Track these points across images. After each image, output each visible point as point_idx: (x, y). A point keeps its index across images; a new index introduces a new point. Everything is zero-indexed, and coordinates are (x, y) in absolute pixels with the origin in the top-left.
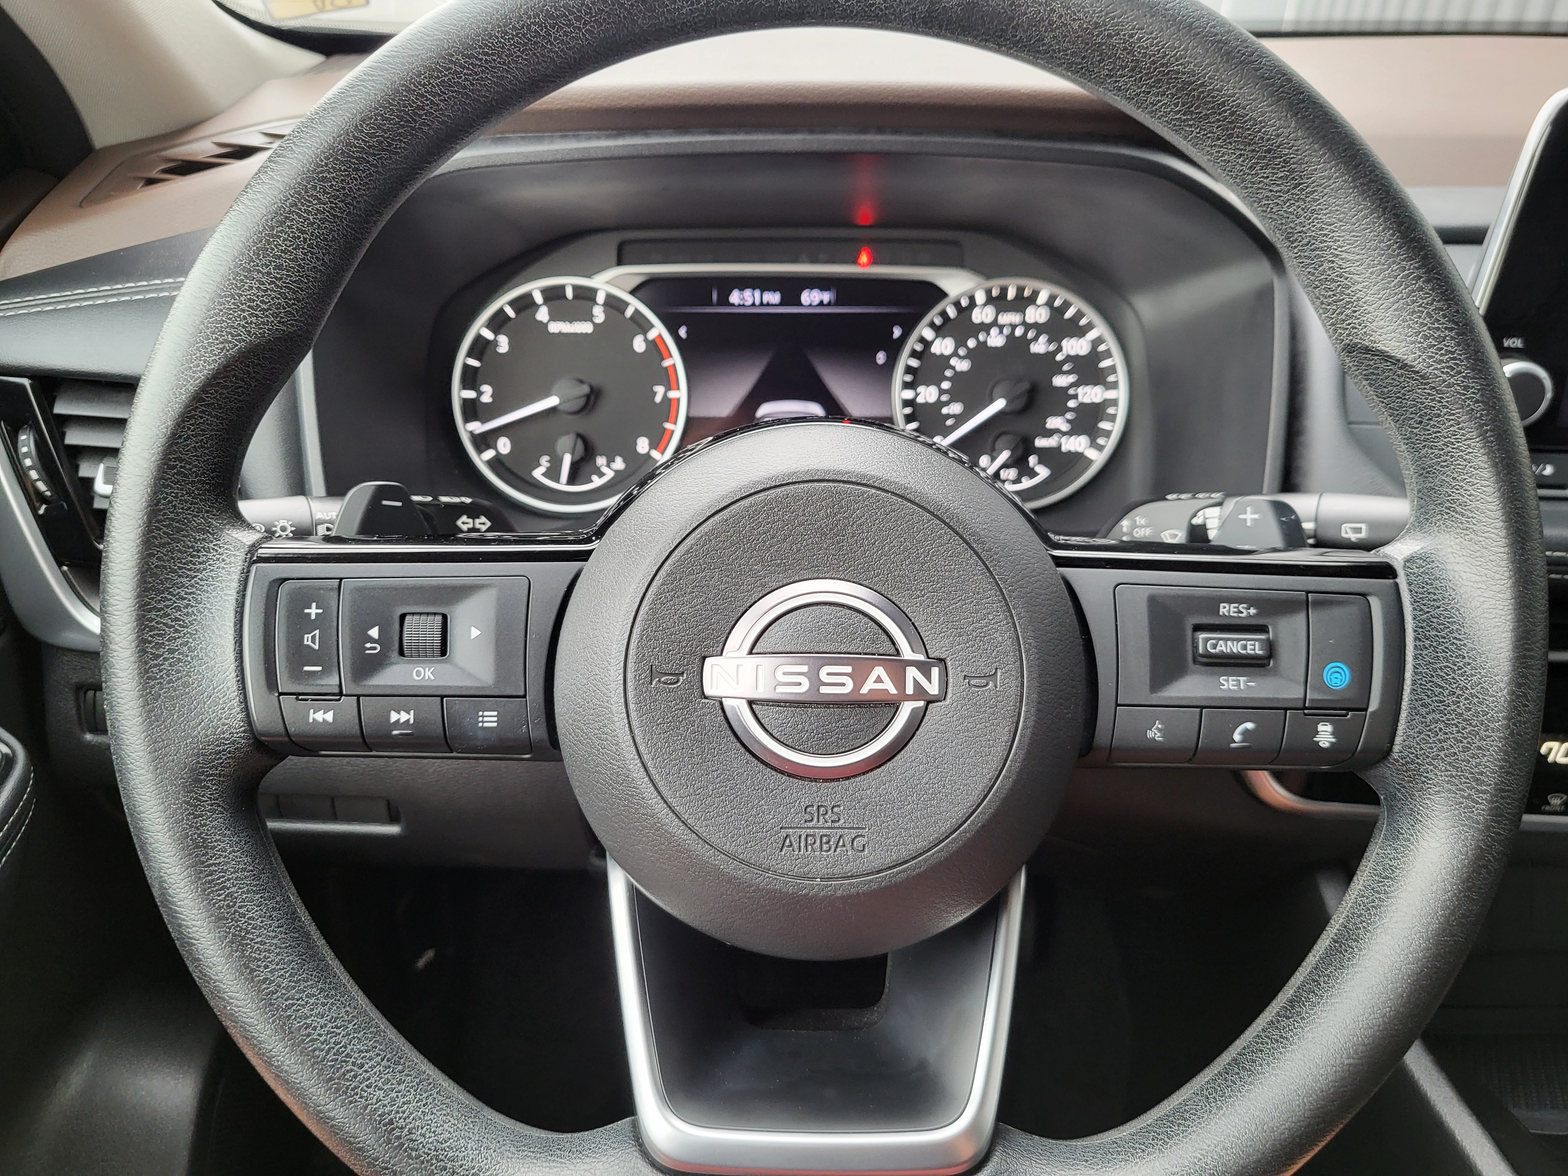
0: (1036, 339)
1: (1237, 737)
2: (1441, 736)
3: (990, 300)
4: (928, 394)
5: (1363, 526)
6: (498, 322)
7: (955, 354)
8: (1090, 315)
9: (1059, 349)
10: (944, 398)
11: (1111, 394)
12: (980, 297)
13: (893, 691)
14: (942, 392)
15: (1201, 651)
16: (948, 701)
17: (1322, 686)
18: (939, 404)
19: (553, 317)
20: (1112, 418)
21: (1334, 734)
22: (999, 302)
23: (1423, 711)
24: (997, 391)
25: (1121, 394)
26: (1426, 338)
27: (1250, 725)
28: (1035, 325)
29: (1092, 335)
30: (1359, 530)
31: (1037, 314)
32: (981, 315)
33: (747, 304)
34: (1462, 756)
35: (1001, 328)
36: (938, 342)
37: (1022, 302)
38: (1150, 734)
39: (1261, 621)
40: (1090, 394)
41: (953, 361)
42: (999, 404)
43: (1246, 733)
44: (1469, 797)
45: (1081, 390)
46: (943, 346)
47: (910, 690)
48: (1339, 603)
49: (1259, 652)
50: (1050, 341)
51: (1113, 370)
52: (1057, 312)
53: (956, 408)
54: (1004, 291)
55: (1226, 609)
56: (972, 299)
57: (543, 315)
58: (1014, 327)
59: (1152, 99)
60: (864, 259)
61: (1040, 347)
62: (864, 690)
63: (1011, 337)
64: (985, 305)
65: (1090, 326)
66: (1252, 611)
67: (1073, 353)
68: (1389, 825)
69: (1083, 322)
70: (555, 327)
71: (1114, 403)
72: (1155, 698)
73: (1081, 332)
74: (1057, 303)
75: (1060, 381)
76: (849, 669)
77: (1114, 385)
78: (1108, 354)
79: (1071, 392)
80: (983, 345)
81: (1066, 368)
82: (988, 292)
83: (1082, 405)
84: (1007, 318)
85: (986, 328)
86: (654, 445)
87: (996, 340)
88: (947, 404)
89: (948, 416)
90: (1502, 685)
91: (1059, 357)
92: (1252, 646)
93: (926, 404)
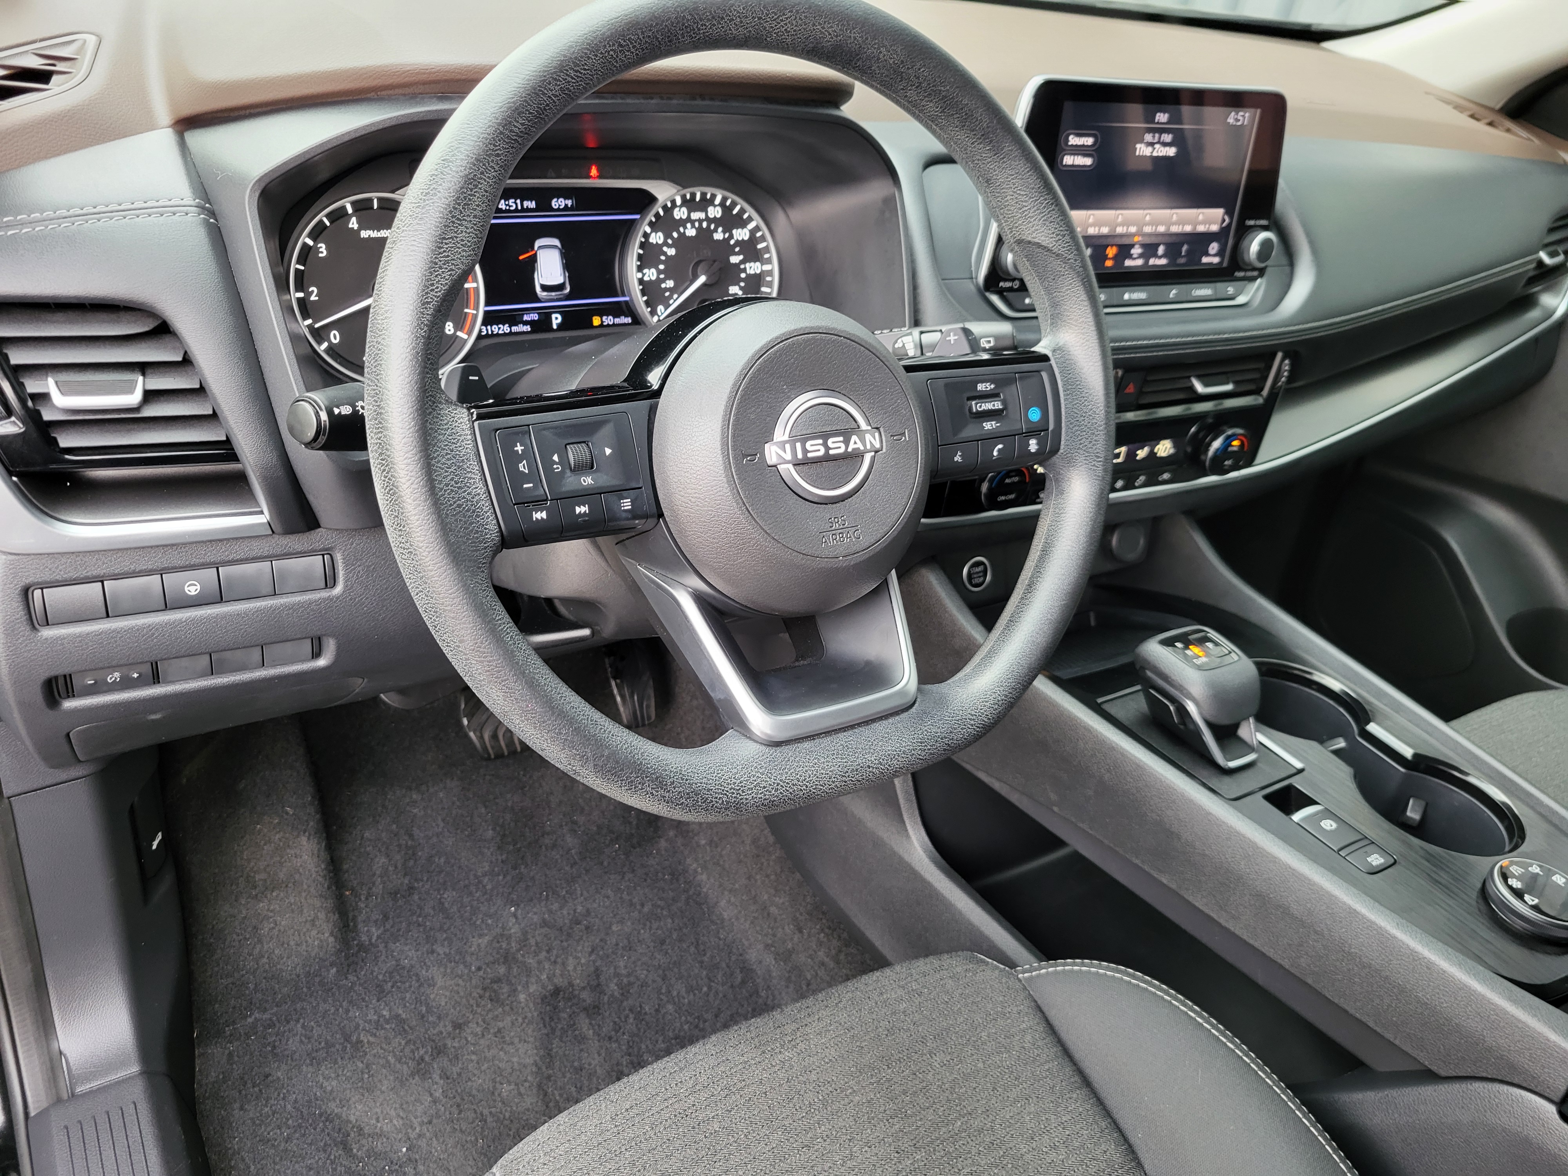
0: (716, 230)
1: (995, 453)
2: (1080, 438)
3: (685, 202)
4: (651, 274)
5: (991, 339)
6: (318, 233)
7: (665, 243)
8: (750, 212)
9: (731, 237)
10: (662, 276)
11: (767, 267)
12: (679, 201)
13: (862, 448)
14: (659, 272)
15: (974, 410)
16: (884, 450)
17: (1028, 420)
18: (659, 281)
19: (363, 226)
20: (770, 285)
21: (1038, 444)
22: (690, 204)
23: (1071, 426)
24: (699, 269)
25: (774, 267)
26: (1057, 235)
27: (1000, 446)
28: (715, 220)
29: (752, 225)
30: (989, 342)
31: (715, 212)
32: (680, 213)
33: (512, 208)
34: (1089, 446)
35: (693, 222)
36: (653, 234)
37: (706, 203)
38: (956, 459)
39: (996, 392)
40: (754, 268)
41: (665, 249)
42: (702, 279)
43: (999, 450)
44: (1094, 465)
45: (748, 265)
46: (657, 238)
47: (868, 447)
48: (1029, 377)
49: (1001, 407)
50: (724, 232)
51: (767, 249)
52: (727, 210)
53: (670, 284)
54: (693, 195)
55: (981, 387)
56: (673, 202)
57: (353, 224)
58: (700, 221)
59: (924, 103)
60: (594, 172)
61: (719, 236)
62: (850, 450)
63: (700, 230)
64: (681, 206)
65: (750, 219)
66: (993, 386)
67: (740, 239)
68: (1057, 488)
69: (745, 216)
70: (364, 234)
71: (770, 273)
72: (956, 439)
73: (743, 224)
74: (728, 203)
75: (735, 259)
76: (841, 439)
77: (769, 261)
78: (763, 238)
79: (742, 266)
80: (682, 236)
81: (737, 249)
82: (683, 197)
83: (749, 276)
84: (695, 216)
85: (683, 222)
86: (459, 326)
87: (691, 232)
88: (663, 281)
89: (666, 289)
90: (1101, 408)
91: (732, 242)
92: (997, 405)
93: (651, 281)
